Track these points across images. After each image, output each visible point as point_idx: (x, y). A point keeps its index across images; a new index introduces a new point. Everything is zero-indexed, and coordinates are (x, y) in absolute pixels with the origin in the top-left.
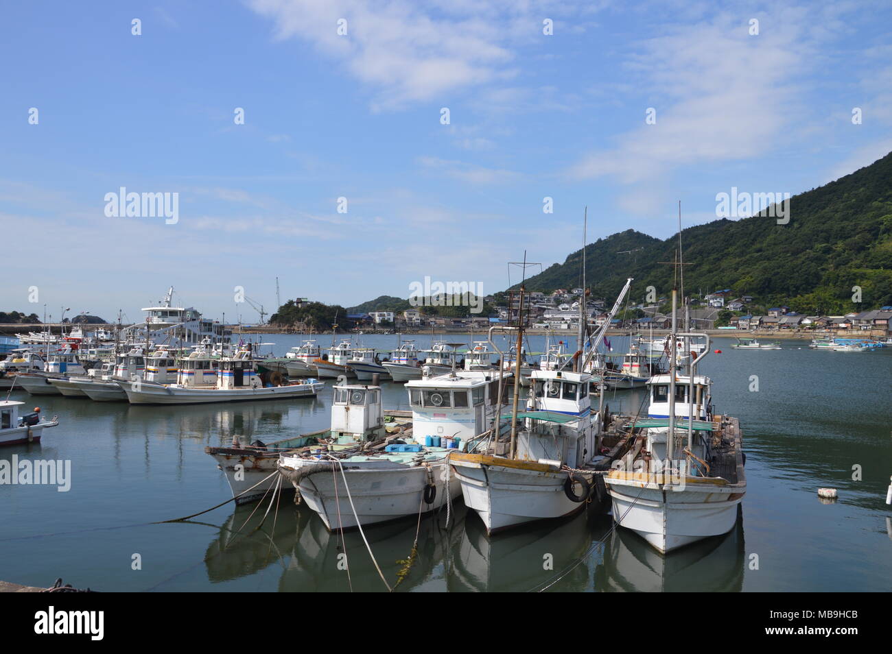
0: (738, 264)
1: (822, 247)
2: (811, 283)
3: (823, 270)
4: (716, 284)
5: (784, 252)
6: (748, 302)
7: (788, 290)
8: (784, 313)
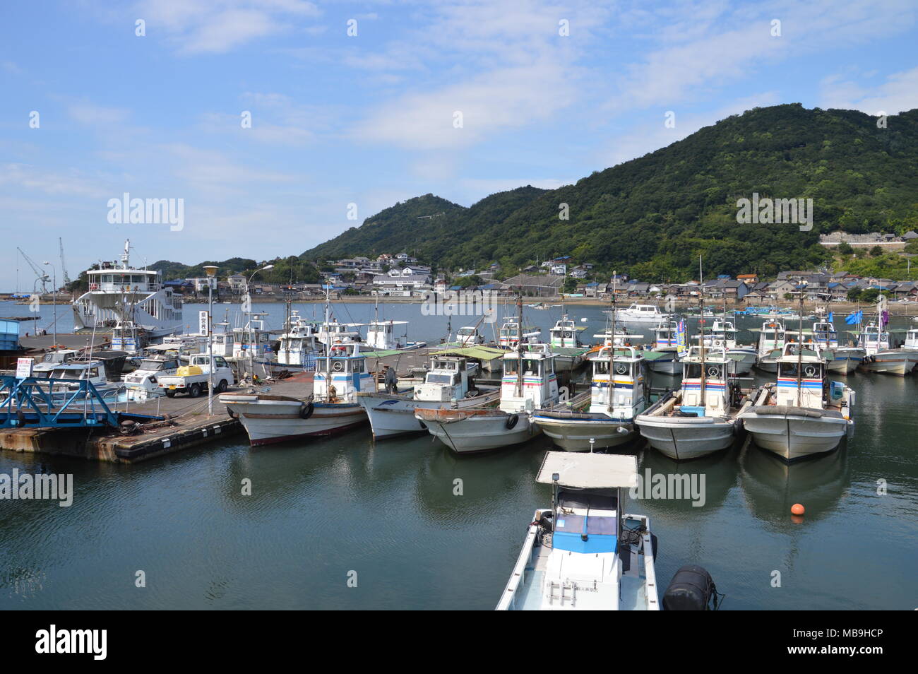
0: (571, 231)
1: (653, 216)
2: (648, 251)
3: (658, 238)
4: (553, 251)
5: (618, 220)
6: (589, 269)
7: (626, 257)
8: (625, 281)
